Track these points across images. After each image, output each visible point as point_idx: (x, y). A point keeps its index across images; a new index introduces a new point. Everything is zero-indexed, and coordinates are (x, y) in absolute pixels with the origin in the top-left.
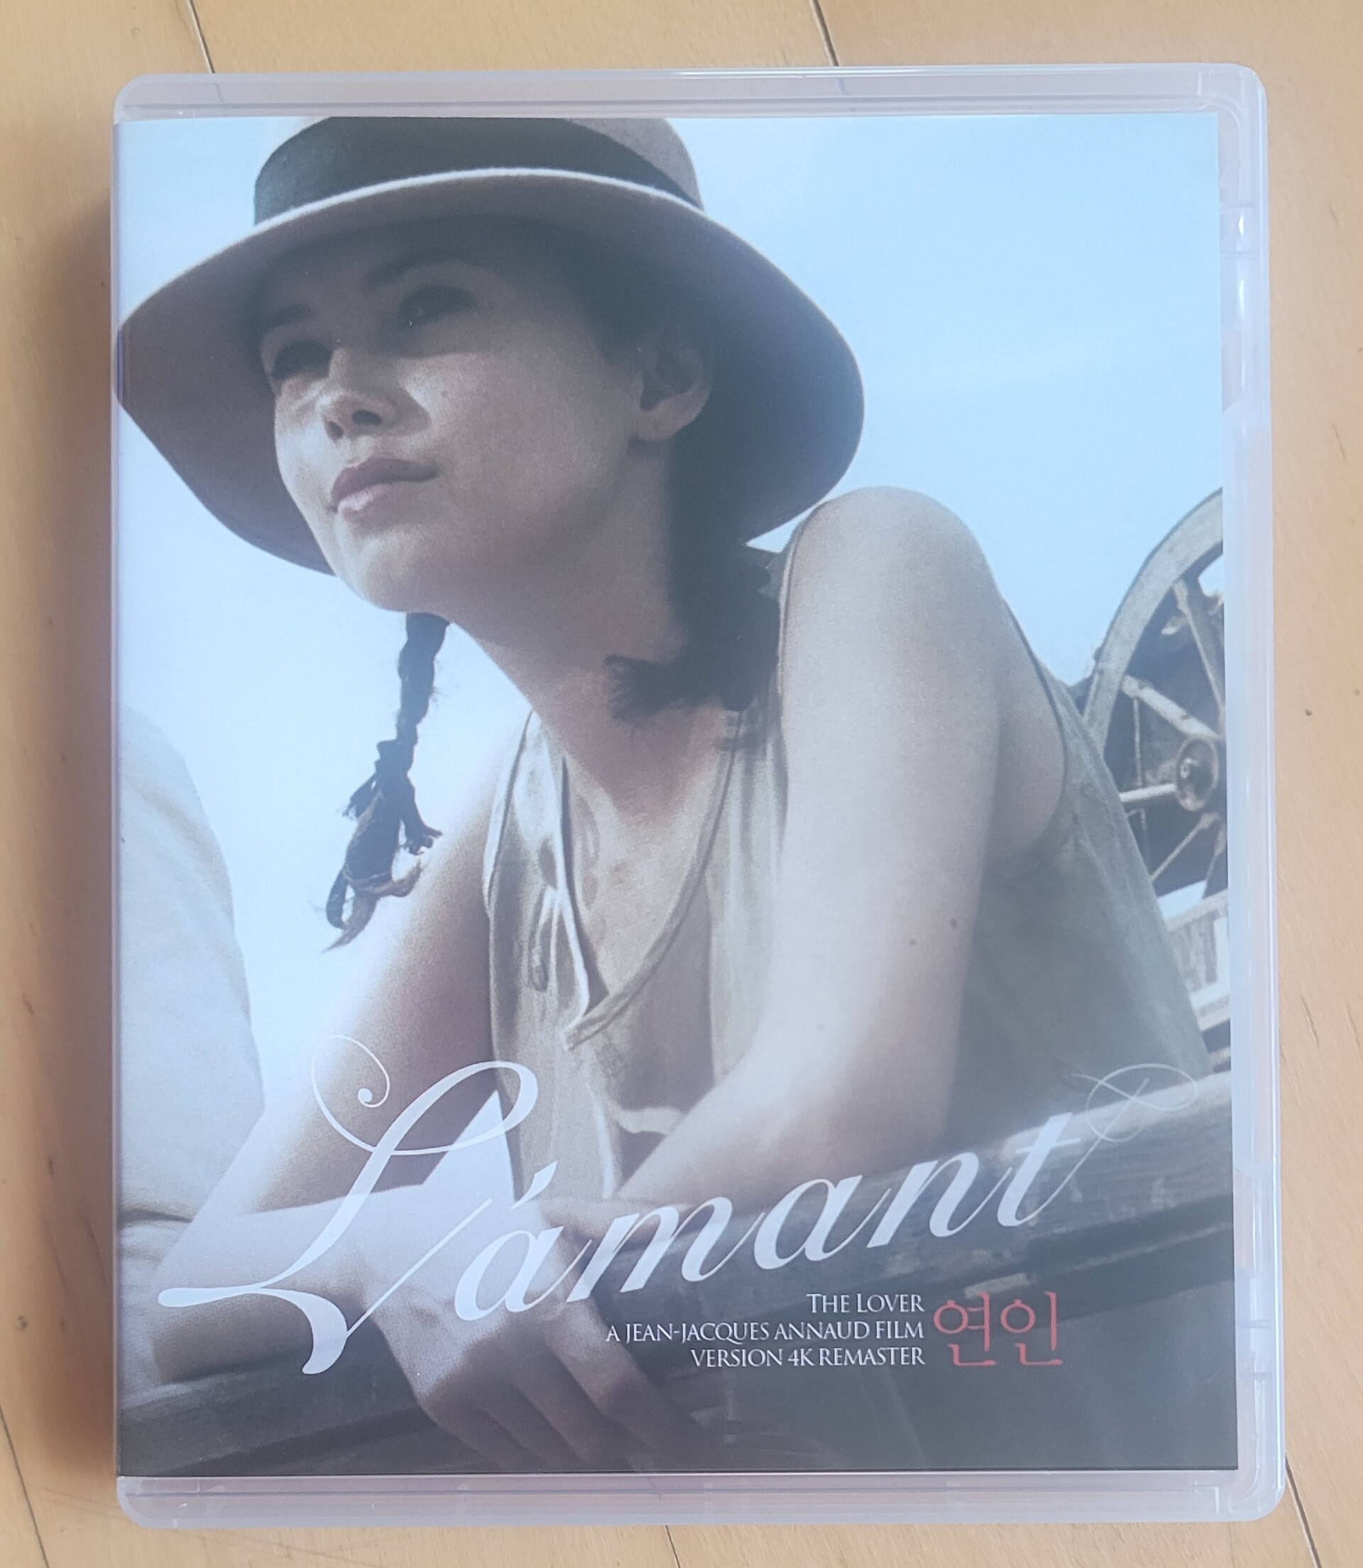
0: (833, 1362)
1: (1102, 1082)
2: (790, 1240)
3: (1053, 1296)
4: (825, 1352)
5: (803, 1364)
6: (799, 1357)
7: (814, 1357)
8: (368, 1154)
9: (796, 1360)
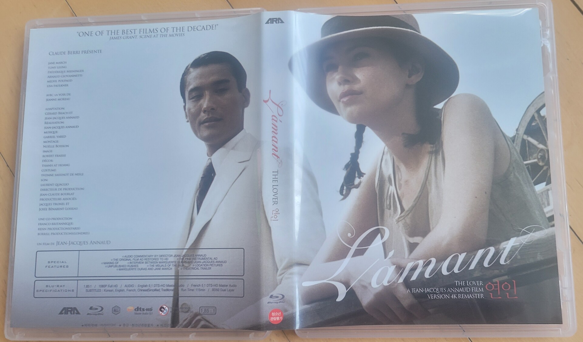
0: (462, 297)
1: (523, 230)
2: (450, 268)
3: (514, 281)
4: (460, 295)
5: (454, 298)
6: (454, 296)
7: (457, 296)
8: (351, 248)
9: (453, 297)
